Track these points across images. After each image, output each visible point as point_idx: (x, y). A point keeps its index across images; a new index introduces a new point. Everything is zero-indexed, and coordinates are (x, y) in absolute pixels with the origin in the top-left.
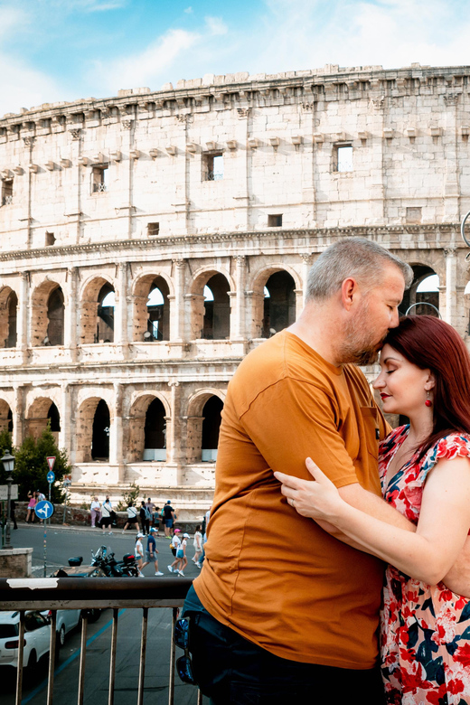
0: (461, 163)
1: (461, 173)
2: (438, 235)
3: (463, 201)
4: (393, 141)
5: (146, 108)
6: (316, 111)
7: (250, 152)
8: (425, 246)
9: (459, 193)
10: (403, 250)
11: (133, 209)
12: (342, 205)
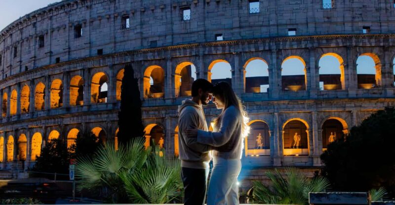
0: (173, 19)
1: (173, 24)
2: (163, 52)
3: (174, 36)
4: (145, 12)
5: (55, 10)
6: (115, 3)
7: (91, 24)
8: (158, 58)
9: (173, 33)
10: (149, 60)
11: (51, 52)
12: (125, 42)
